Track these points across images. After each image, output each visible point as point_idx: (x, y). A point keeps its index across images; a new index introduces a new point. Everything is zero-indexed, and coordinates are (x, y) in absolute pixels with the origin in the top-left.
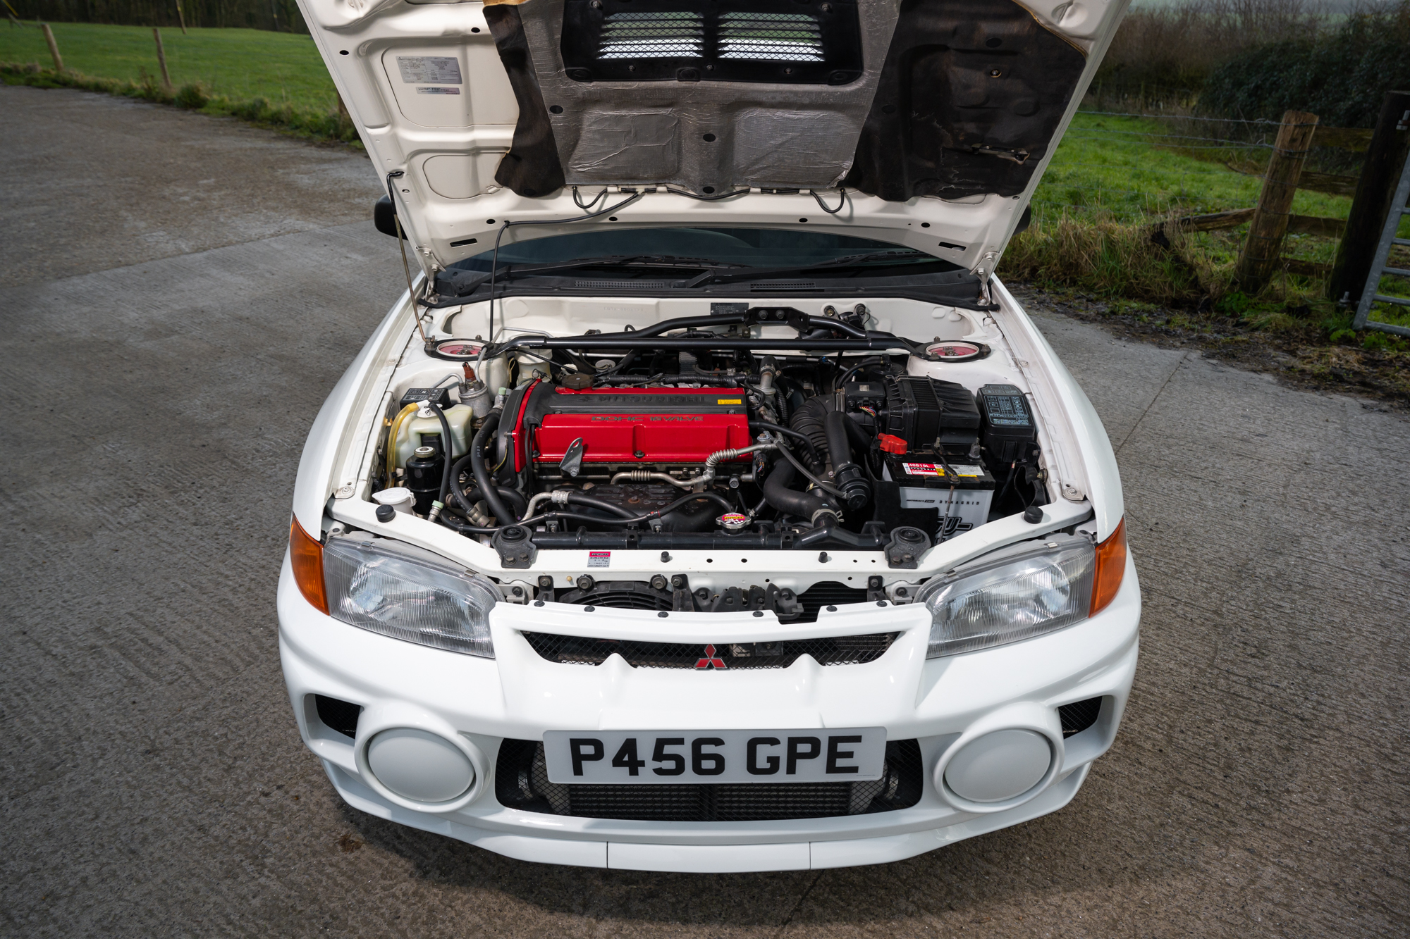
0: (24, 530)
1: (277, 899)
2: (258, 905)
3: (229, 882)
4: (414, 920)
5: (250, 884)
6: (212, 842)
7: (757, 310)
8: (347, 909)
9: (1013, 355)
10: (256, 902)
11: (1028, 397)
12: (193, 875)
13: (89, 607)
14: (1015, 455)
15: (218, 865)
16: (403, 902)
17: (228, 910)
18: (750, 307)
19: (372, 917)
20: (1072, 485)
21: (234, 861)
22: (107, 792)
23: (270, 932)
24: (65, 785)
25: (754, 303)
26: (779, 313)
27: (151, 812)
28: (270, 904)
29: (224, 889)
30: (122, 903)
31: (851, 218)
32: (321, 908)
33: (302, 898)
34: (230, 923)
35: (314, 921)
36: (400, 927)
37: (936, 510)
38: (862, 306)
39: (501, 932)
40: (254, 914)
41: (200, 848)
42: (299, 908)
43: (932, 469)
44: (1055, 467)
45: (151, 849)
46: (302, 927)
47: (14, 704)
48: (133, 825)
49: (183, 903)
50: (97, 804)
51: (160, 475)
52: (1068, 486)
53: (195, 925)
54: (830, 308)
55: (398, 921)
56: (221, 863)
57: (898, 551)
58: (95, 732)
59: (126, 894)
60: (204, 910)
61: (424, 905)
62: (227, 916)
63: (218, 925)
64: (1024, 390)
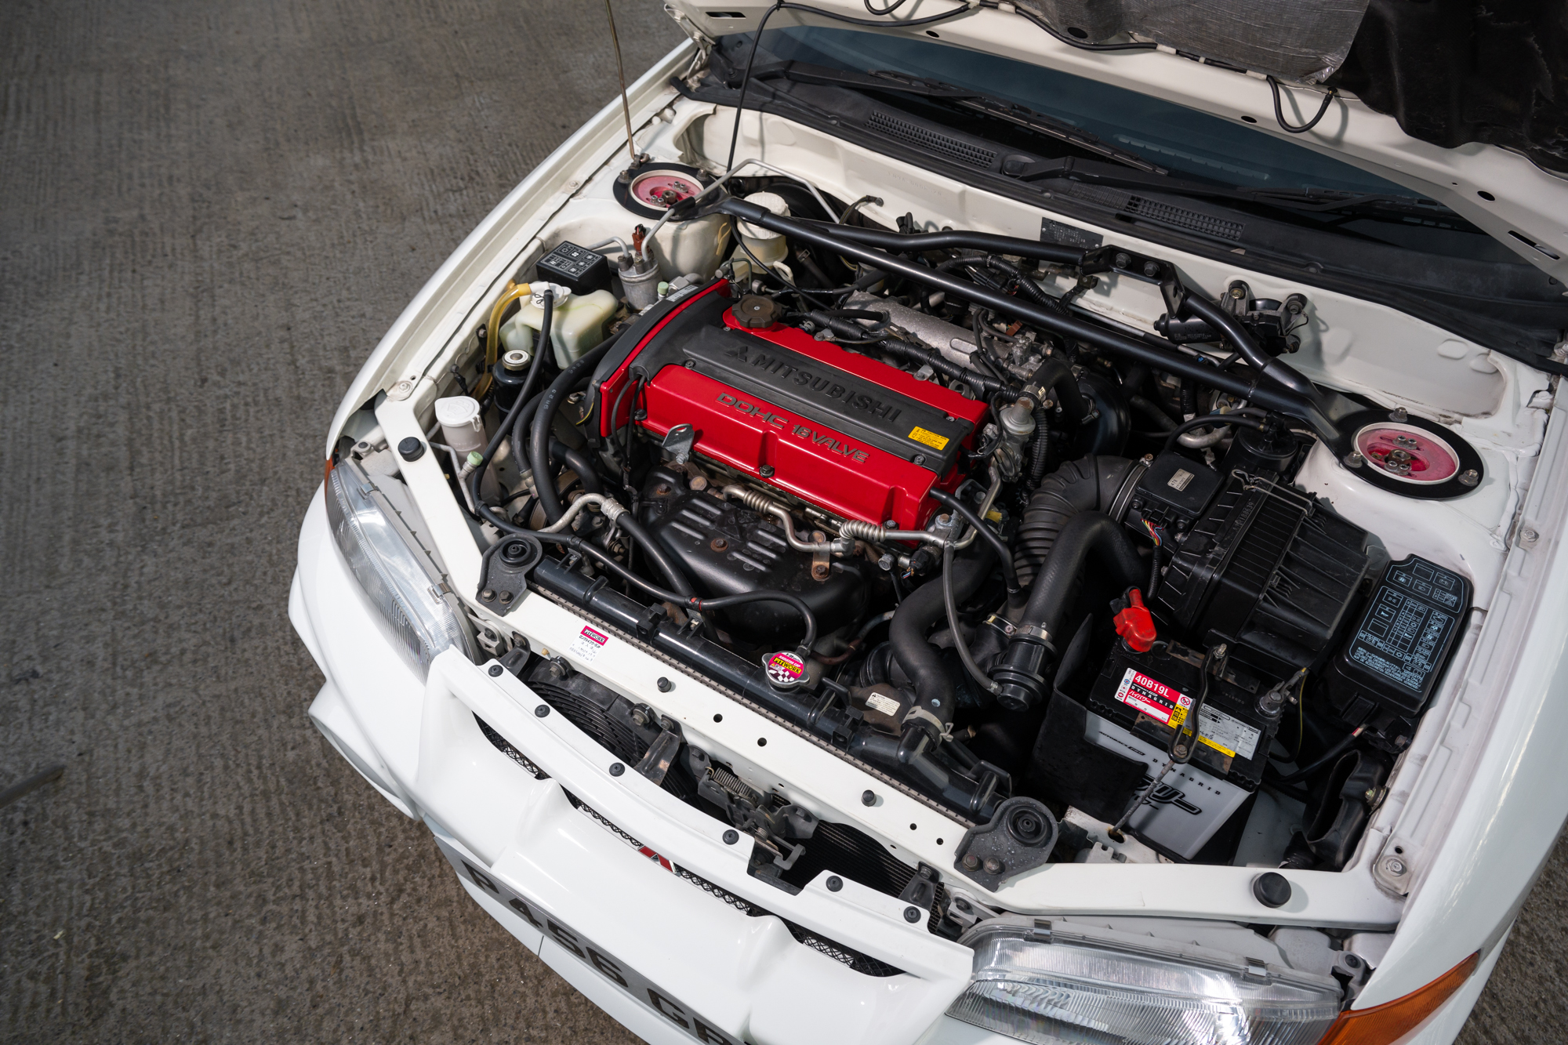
0: (353, 192)
1: (308, 762)
2: (291, 760)
3: (283, 718)
4: (403, 857)
5: (298, 732)
6: (295, 664)
7: (1114, 250)
8: (355, 809)
9: (1520, 506)
10: (291, 755)
11: (1475, 617)
12: (261, 695)
13: (353, 317)
14: (1371, 718)
15: (285, 694)
16: (404, 831)
17: (266, 752)
18: (1105, 243)
19: (369, 831)
20: (1406, 854)
21: (299, 696)
22: (249, 558)
23: (283, 797)
24: (227, 531)
25: (1112, 237)
26: (1150, 267)
27: (269, 601)
28: (300, 764)
29: (275, 724)
30: (194, 696)
31: (1337, 141)
32: (336, 794)
33: (328, 775)
34: (259, 767)
35: (323, 806)
36: (386, 858)
37: (1145, 766)
38: (1302, 299)
39: (465, 922)
40: (282, 768)
41: (282, 666)
42: (320, 784)
43: (1166, 705)
44: (1404, 796)
45: (246, 646)
46: (310, 808)
47: (238, 415)
48: (249, 608)
49: (237, 722)
50: (236, 569)
51: (503, 156)
52: (1399, 850)
53: (233, 753)
54: (1239, 285)
55: (387, 850)
56: (289, 693)
57: (989, 843)
58: (279, 479)
59: (202, 686)
60: (249, 740)
61: (419, 845)
62: (261, 757)
63: (249, 764)
64: (1478, 601)
